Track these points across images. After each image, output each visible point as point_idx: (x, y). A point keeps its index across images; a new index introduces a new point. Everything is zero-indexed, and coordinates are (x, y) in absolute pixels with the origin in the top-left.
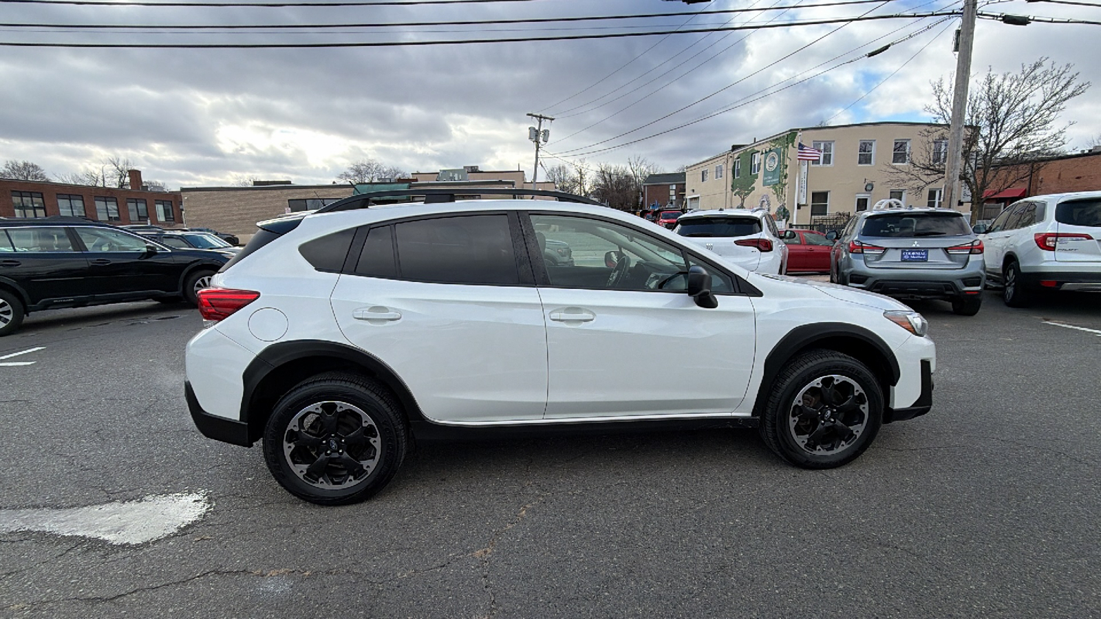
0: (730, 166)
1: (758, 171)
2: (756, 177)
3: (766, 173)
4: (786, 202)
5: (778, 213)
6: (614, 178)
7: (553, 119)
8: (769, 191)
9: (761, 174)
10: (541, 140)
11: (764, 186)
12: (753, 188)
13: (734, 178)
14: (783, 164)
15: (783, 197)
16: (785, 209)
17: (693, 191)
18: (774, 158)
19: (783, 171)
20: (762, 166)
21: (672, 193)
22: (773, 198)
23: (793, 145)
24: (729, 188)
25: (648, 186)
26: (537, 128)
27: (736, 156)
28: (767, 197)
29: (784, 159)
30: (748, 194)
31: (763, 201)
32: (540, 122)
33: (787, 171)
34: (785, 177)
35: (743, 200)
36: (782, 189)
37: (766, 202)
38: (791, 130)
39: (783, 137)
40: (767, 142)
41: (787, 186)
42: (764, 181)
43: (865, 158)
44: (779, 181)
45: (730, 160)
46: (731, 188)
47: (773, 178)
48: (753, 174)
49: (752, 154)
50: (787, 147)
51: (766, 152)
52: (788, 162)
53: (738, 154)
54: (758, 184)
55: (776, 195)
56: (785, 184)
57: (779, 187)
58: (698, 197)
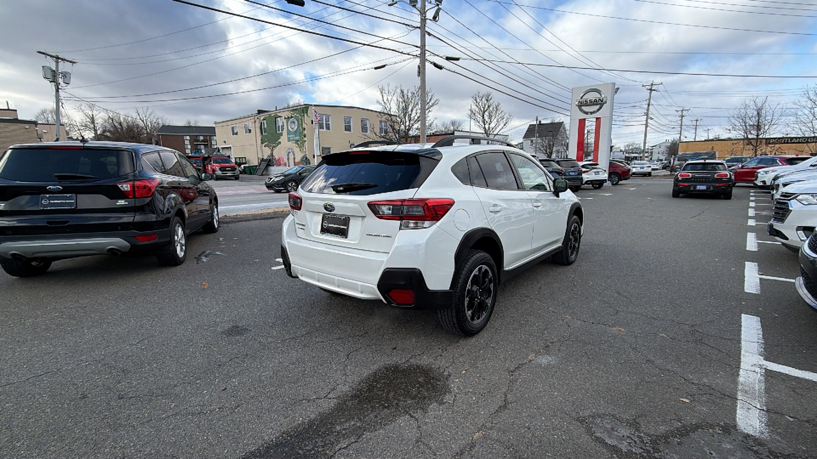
0: (258, 125)
1: (282, 130)
2: (281, 134)
3: (289, 133)
4: (307, 153)
5: (302, 160)
6: (125, 125)
7: (74, 63)
8: (292, 144)
9: (285, 132)
10: (61, 81)
11: (288, 141)
12: (280, 143)
13: (262, 134)
14: (302, 127)
15: (304, 150)
16: (306, 158)
17: (225, 142)
18: (294, 123)
19: (302, 132)
20: (285, 127)
21: (187, 142)
22: (297, 150)
23: (307, 115)
24: (259, 141)
25: (161, 135)
26: (54, 69)
27: (262, 118)
28: (292, 149)
29: (302, 124)
30: (276, 146)
31: (289, 152)
32: (57, 62)
33: (305, 132)
34: (305, 136)
35: (272, 150)
36: (303, 144)
37: (292, 153)
38: (305, 105)
39: (301, 108)
40: (288, 111)
41: (306, 143)
42: (289, 138)
43: (348, 128)
44: (300, 138)
45: (257, 121)
46: (260, 141)
47: (295, 136)
48: (278, 132)
49: (276, 118)
50: (304, 116)
51: (288, 118)
52: (305, 126)
53: (264, 117)
54: (284, 139)
55: (299, 149)
56: (305, 141)
57: (300, 143)
58: (230, 147)
